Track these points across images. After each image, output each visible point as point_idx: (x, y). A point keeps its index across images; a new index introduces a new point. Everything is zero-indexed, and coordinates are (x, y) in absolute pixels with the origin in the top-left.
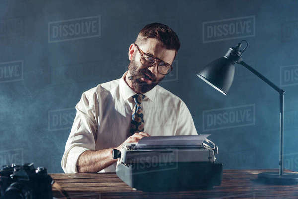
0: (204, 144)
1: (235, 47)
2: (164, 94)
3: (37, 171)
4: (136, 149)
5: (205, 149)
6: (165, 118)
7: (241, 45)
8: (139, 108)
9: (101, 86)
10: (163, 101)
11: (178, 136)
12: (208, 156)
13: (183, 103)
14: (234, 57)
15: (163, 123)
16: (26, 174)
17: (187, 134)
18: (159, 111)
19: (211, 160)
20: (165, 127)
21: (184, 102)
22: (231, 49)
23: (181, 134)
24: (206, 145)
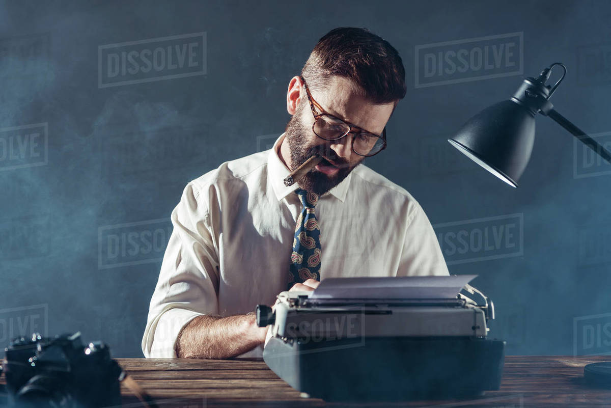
0: (463, 296)
1: (536, 78)
2: (370, 184)
3: (88, 352)
4: (309, 305)
5: (464, 307)
6: (372, 239)
7: (550, 72)
8: (311, 216)
9: (227, 168)
10: (367, 199)
11: (402, 277)
12: (473, 324)
13: (414, 203)
14: (534, 99)
15: (366, 249)
16: (63, 356)
17: (425, 273)
18: (357, 221)
19: (478, 332)
20: (371, 258)
21: (417, 200)
22: (528, 82)
23: (411, 273)
24: (468, 300)
